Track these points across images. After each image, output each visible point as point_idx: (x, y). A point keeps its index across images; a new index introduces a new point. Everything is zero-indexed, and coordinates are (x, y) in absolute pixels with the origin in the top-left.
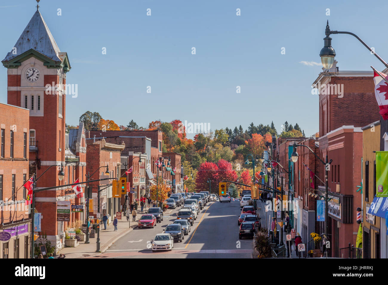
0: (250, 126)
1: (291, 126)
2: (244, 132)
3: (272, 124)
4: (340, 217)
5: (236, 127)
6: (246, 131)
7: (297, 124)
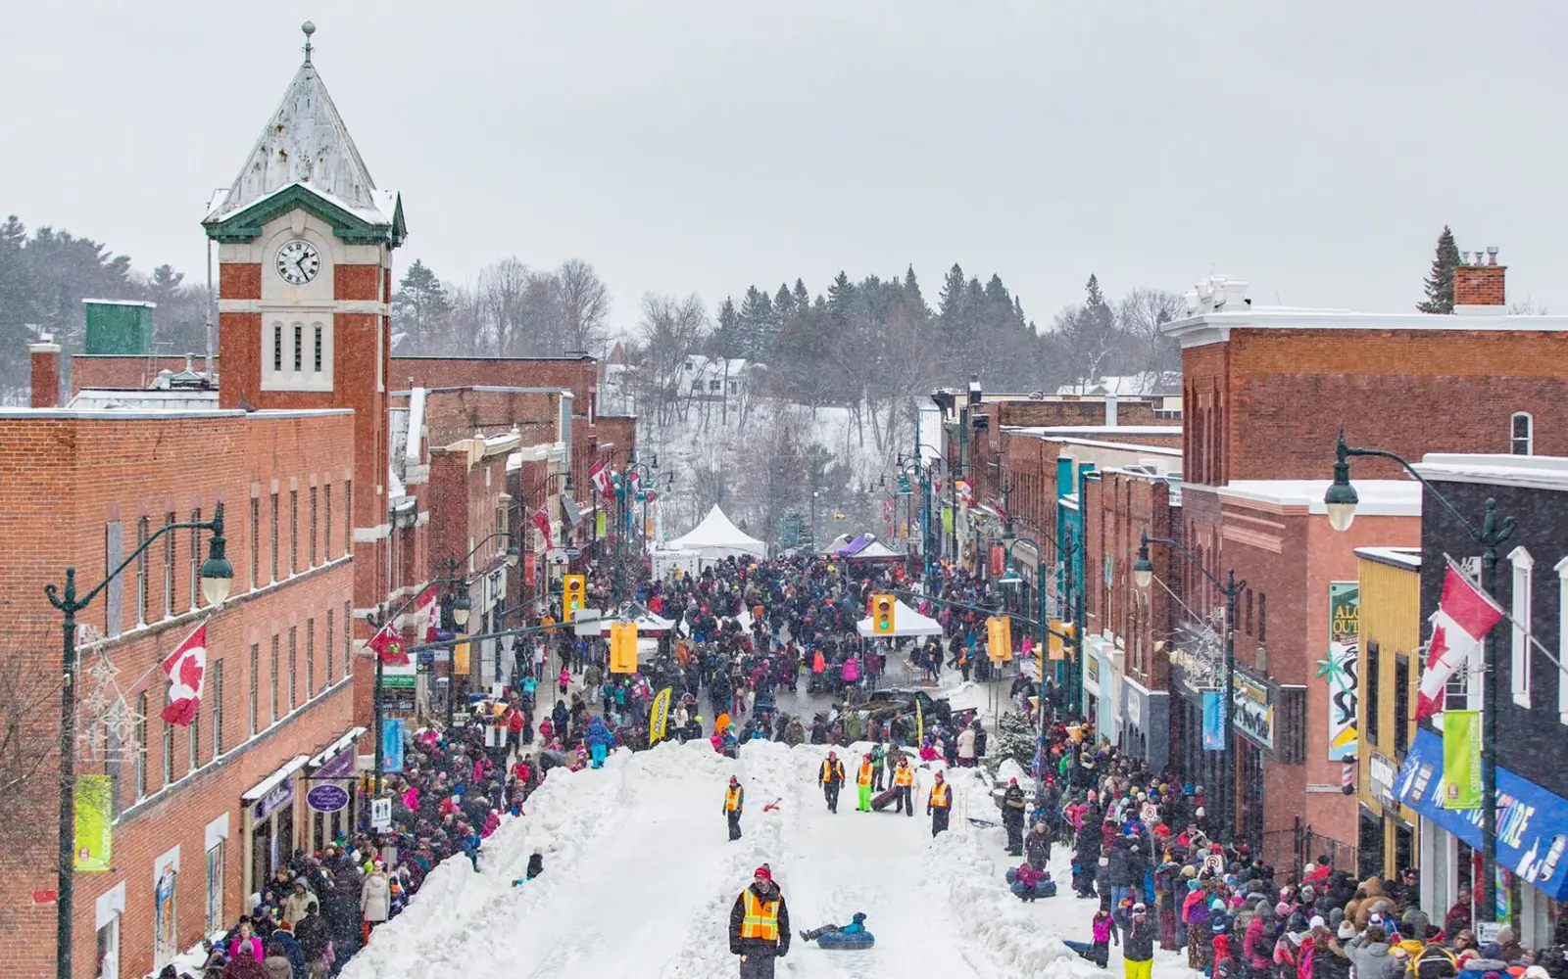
0: (836, 285)
1: (975, 281)
2: (812, 304)
3: (911, 273)
4: (1270, 741)
5: (784, 285)
6: (820, 297)
7: (995, 276)
